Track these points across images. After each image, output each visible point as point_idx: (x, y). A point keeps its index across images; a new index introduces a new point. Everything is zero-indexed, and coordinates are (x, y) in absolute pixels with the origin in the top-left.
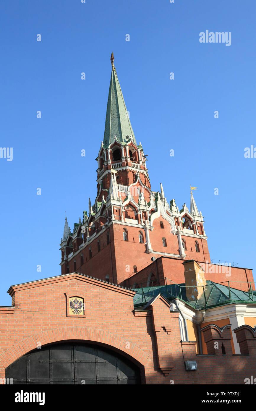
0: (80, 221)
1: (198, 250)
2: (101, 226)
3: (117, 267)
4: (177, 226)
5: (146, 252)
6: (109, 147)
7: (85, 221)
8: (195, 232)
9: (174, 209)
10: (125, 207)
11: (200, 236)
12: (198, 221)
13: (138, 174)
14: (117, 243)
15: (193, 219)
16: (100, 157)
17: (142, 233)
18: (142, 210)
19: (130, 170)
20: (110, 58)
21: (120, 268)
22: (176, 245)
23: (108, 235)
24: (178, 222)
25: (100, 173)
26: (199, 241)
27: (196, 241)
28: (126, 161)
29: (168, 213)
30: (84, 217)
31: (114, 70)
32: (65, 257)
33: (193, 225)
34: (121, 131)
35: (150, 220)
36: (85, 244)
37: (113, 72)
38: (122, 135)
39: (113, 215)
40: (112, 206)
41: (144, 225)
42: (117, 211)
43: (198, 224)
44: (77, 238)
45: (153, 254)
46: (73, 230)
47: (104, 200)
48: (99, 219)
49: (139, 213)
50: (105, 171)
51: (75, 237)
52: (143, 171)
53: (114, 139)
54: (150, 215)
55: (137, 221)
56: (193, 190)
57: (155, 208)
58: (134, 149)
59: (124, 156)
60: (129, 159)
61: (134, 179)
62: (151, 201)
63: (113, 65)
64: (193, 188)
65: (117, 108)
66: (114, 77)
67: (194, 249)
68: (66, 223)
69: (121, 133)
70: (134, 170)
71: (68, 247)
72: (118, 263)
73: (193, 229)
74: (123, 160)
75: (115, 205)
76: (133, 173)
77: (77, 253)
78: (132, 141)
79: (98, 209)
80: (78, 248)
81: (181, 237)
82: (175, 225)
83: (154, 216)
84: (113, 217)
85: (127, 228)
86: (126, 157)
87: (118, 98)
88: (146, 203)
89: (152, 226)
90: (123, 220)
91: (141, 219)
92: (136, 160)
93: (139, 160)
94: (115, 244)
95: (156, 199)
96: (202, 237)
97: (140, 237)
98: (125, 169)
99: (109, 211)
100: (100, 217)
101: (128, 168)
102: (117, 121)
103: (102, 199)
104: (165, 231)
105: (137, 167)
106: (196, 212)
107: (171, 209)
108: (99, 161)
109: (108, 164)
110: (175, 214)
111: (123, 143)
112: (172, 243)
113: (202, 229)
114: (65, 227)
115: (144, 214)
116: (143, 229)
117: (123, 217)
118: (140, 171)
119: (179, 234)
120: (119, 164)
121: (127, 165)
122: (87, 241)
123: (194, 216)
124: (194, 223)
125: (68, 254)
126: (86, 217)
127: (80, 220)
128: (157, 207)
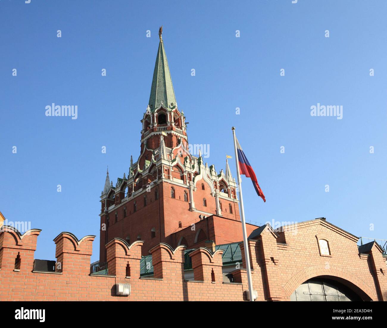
0: (124, 177)
1: (231, 212)
2: (149, 183)
3: (165, 221)
4: (215, 189)
5: (189, 210)
6: (156, 111)
7: (131, 177)
8: (229, 196)
9: (213, 173)
10: (173, 167)
11: (234, 200)
12: (232, 187)
13: (181, 139)
14: (166, 199)
15: (228, 185)
16: (145, 119)
17: (187, 193)
18: (188, 172)
19: (174, 134)
20: (159, 31)
21: (167, 223)
22: (214, 206)
23: (156, 191)
24: (216, 185)
25: (145, 134)
26: (232, 204)
27: (229, 204)
28: (171, 125)
29: (208, 177)
30: (130, 173)
31: (162, 42)
32: (106, 209)
33: (228, 190)
34: (167, 98)
35: (194, 181)
36: (129, 198)
37: (161, 43)
38: (167, 101)
39: (163, 174)
40: (163, 165)
41: (189, 185)
42: (166, 170)
43: (232, 189)
44: (120, 192)
45: (195, 212)
46: (116, 184)
47: (153, 159)
48: (147, 176)
49: (185, 174)
50: (150, 133)
51: (118, 191)
52: (185, 137)
53: (161, 105)
54: (194, 177)
55: (182, 181)
56: (229, 159)
57: (198, 171)
58: (178, 116)
59: (169, 120)
60: (173, 124)
61: (177, 142)
62: (195, 164)
63: (161, 38)
64: (228, 157)
65: (163, 76)
66: (162, 48)
67: (228, 211)
68: (108, 177)
69: (167, 100)
70: (177, 135)
71: (108, 199)
72: (166, 218)
73: (227, 193)
74: (168, 125)
75: (165, 164)
76: (177, 137)
77: (119, 206)
78: (177, 108)
79: (147, 167)
80: (121, 201)
81: (218, 199)
82: (214, 188)
83: (198, 178)
84: (163, 175)
85: (175, 187)
86: (171, 122)
87: (165, 68)
88: (191, 166)
89: (195, 187)
90: (171, 179)
91: (186, 180)
92: (179, 126)
93: (182, 127)
94: (164, 201)
95: (199, 163)
96: (235, 201)
97: (185, 196)
98: (170, 133)
99: (159, 170)
100: (149, 175)
101: (173, 132)
102: (163, 88)
103: (152, 158)
104: (206, 192)
105: (180, 133)
106: (231, 178)
107: (211, 173)
108: (144, 123)
109: (154, 126)
110: (214, 178)
111: (169, 109)
112: (211, 203)
113: (234, 194)
114: (106, 181)
115: (188, 175)
116: (188, 189)
117: (171, 176)
118: (182, 136)
119: (217, 196)
120: (165, 128)
121: (172, 129)
122: (132, 195)
123: (229, 181)
124: (229, 188)
125: (108, 206)
126: (132, 173)
127: (124, 175)
128: (200, 170)
